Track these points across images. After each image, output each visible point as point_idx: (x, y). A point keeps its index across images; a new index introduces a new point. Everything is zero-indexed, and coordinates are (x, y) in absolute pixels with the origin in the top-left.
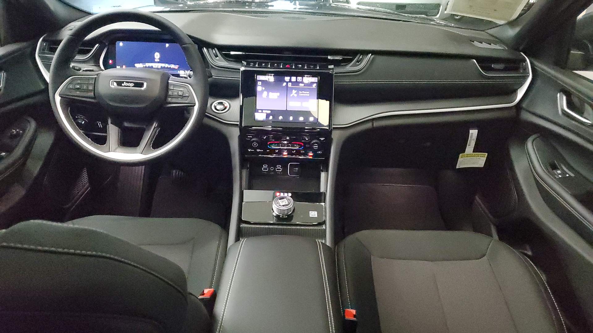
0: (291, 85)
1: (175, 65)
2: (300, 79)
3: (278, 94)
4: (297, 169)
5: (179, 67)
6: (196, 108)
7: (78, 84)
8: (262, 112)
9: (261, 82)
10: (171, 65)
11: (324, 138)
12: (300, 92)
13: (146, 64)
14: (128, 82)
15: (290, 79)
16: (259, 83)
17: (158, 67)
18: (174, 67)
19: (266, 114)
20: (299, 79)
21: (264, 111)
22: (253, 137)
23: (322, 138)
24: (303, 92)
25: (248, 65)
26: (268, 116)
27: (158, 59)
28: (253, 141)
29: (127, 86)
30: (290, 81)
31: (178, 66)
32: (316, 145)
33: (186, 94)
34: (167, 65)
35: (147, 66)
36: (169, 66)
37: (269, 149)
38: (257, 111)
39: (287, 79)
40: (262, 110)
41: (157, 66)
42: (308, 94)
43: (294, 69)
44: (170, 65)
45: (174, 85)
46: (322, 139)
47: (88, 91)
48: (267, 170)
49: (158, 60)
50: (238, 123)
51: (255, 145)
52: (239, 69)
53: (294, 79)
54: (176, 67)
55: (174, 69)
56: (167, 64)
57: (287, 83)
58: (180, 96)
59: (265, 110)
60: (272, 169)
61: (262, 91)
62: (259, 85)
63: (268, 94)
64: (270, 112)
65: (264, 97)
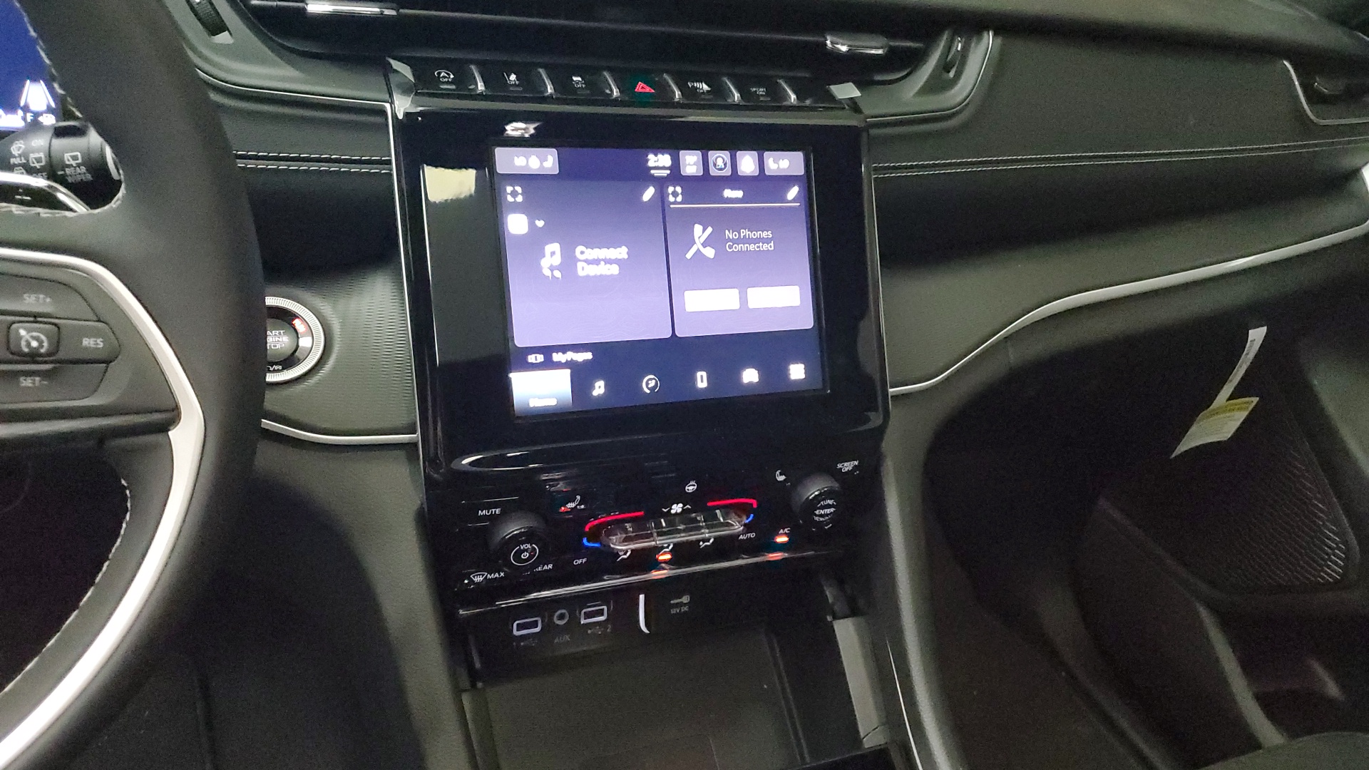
0: (679, 199)
2: (720, 163)
3: (622, 252)
4: (685, 599)
6: (187, 437)
8: (548, 364)
9: (519, 189)
11: (856, 463)
12: (729, 234)
15: (676, 166)
16: (513, 194)
19: (567, 372)
20: (719, 159)
21: (557, 357)
22: (508, 510)
23: (846, 464)
24: (745, 232)
25: (423, 84)
26: (581, 376)
28: (516, 540)
30: (675, 174)
32: (830, 502)
38: (519, 359)
39: (659, 161)
40: (547, 351)
42: (767, 241)
43: (679, 106)
46: (847, 466)
50: (416, 437)
51: (525, 555)
52: (382, 113)
53: (691, 162)
57: (661, 183)
59: (563, 349)
61: (535, 241)
62: (516, 208)
63: (569, 261)
64: (588, 356)
65: (547, 272)
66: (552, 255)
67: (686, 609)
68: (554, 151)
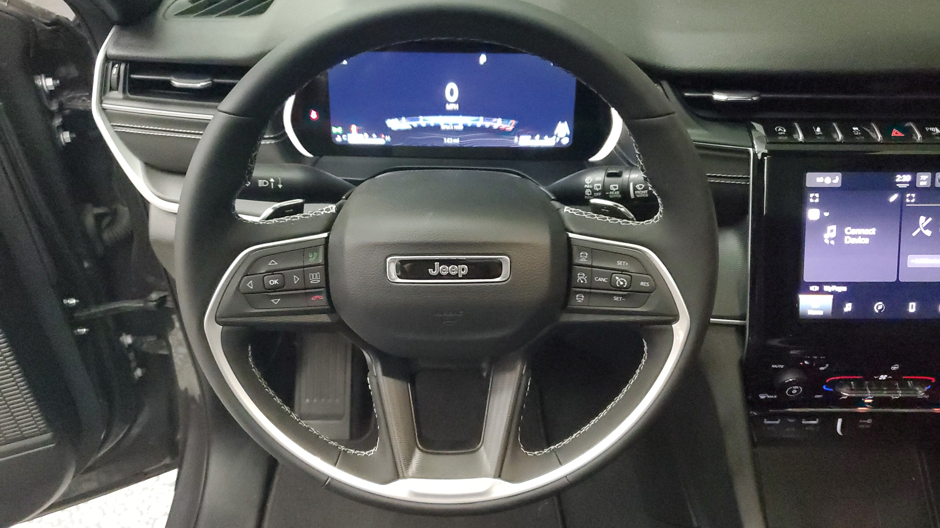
0: (913, 200)
1: (506, 121)
3: (872, 231)
5: (516, 127)
6: (681, 331)
8: (821, 292)
9: (817, 195)
10: (495, 120)
13: (421, 118)
14: (448, 263)
15: (913, 181)
16: (814, 198)
17: (456, 128)
18: (504, 126)
19: (831, 297)
21: (827, 288)
22: (788, 366)
26: (839, 300)
27: (455, 103)
28: (791, 384)
30: (913, 186)
31: (513, 122)
33: (642, 284)
34: (480, 122)
35: (424, 124)
36: (487, 124)
38: (805, 288)
39: (903, 179)
40: (820, 284)
41: (451, 124)
44: (490, 120)
45: (594, 251)
47: (307, 290)
49: (456, 106)
50: (746, 322)
51: (794, 392)
52: (748, 153)
53: (924, 179)
54: (509, 125)
55: (500, 132)
56: (481, 118)
57: (903, 192)
58: (619, 288)
59: (830, 284)
61: (822, 224)
62: (814, 205)
63: (840, 235)
64: (844, 289)
65: (827, 241)
66: (831, 232)
67: (869, 426)
68: (840, 174)
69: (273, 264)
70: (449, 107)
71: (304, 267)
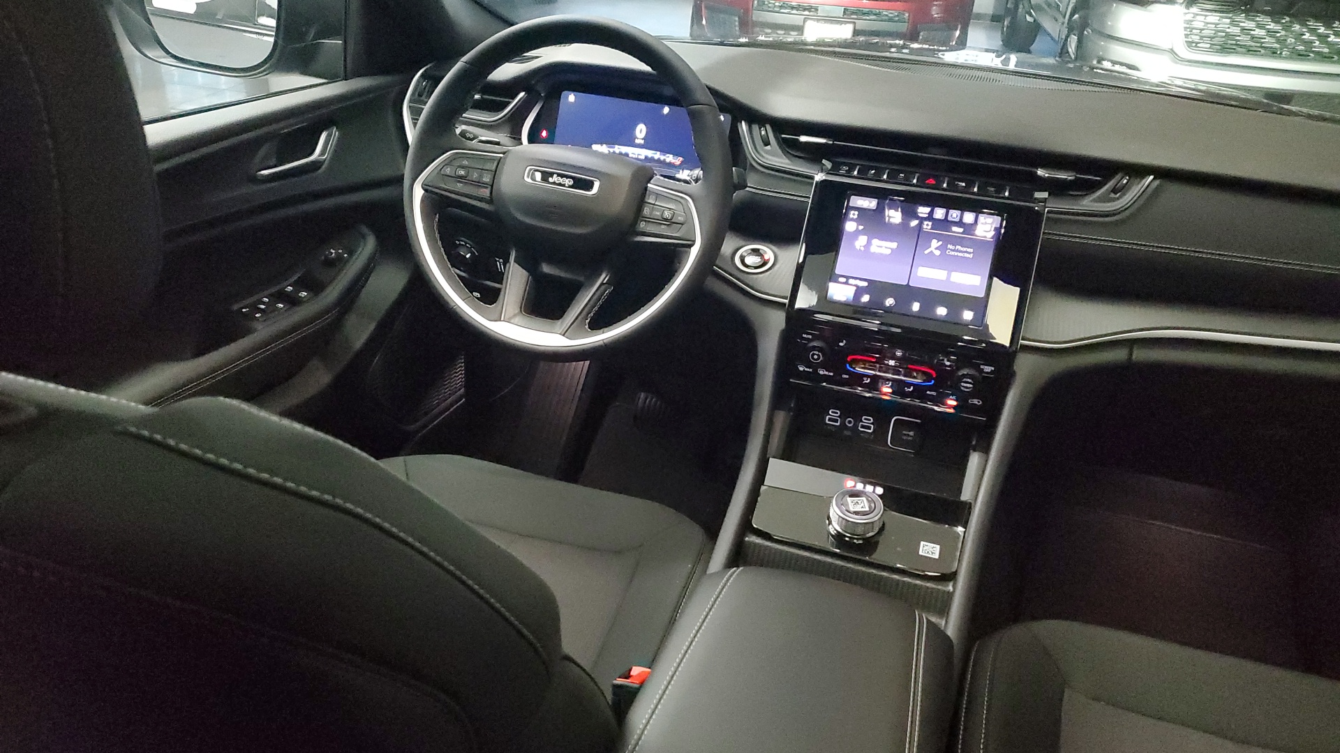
0: (929, 227)
1: (676, 157)
2: (954, 215)
3: (894, 245)
4: (911, 433)
5: (682, 163)
6: (695, 251)
7: (463, 167)
8: (846, 283)
9: (856, 213)
10: (668, 155)
11: (993, 369)
12: (950, 246)
13: (616, 146)
14: (562, 176)
15: (931, 213)
16: (853, 214)
17: (640, 157)
18: (673, 161)
19: (855, 288)
20: (954, 214)
21: (851, 281)
22: (815, 338)
23: (986, 367)
24: (958, 247)
25: (834, 170)
26: (859, 292)
27: (642, 139)
28: (814, 348)
29: (560, 184)
30: (930, 217)
31: (681, 159)
32: (970, 381)
33: (679, 218)
34: (657, 155)
35: (617, 152)
36: (662, 158)
37: (848, 372)
38: (834, 278)
39: (923, 211)
40: (848, 278)
41: (637, 154)
42: (969, 253)
43: (944, 190)
44: (664, 155)
45: (658, 195)
46: (988, 369)
47: (479, 184)
48: (838, 424)
49: (642, 142)
50: (787, 301)
51: (816, 357)
52: (812, 178)
53: (939, 213)
54: (677, 161)
55: (671, 165)
56: (659, 153)
57: (922, 220)
58: (666, 220)
59: (855, 278)
60: (850, 422)
61: (857, 233)
62: (852, 220)
63: (869, 243)
64: (865, 284)
65: (858, 247)
66: (862, 241)
67: (911, 438)
68: (876, 200)
69: (465, 163)
70: (637, 141)
71: (482, 169)
